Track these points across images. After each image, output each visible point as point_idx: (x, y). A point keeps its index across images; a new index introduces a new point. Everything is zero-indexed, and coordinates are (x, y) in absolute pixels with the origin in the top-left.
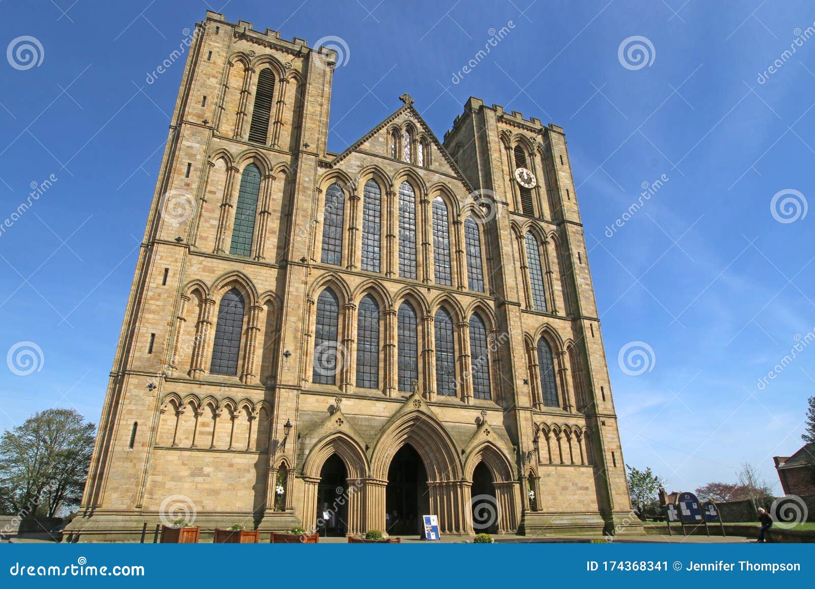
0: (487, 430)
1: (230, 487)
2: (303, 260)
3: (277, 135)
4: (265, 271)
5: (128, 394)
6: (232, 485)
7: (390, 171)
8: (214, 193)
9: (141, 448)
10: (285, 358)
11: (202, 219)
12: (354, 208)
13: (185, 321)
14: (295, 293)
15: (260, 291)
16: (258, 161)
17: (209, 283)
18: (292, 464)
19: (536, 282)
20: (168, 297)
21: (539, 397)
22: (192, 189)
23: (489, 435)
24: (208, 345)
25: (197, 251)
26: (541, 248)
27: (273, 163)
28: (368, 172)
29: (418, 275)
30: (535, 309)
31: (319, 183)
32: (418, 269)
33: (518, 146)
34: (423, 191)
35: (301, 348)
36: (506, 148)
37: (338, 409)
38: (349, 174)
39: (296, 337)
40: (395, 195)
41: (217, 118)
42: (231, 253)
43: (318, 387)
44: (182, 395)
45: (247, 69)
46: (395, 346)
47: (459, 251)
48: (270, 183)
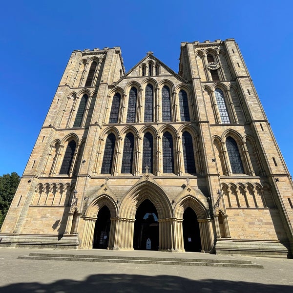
0: (189, 188)
2: (96, 123)
7: (140, 82)
8: (69, 107)
9: (21, 206)
12: (123, 99)
14: (91, 136)
15: (80, 139)
17: (61, 139)
18: (79, 210)
19: (223, 111)
20: (43, 146)
21: (227, 168)
22: (58, 107)
23: (191, 191)
24: (59, 163)
25: (59, 129)
26: (225, 94)
27: (91, 92)
28: (130, 84)
29: (153, 120)
30: (223, 123)
31: (109, 94)
32: (153, 117)
33: (209, 55)
34: (156, 85)
35: (90, 158)
36: (201, 57)
37: (105, 183)
38: (122, 87)
39: (89, 154)
40: (142, 90)
41: (73, 82)
42: (73, 127)
43: (102, 175)
44: (44, 184)
45: (86, 64)
46: (140, 152)
47: (175, 105)
48: (90, 99)
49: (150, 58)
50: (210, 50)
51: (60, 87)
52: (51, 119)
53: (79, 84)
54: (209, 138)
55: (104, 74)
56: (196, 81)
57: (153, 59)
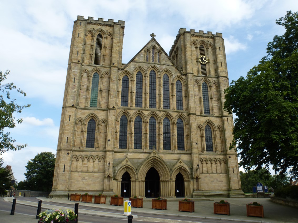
2: (114, 107)
3: (104, 60)
4: (102, 112)
5: (62, 156)
6: (94, 182)
7: (145, 68)
8: (83, 86)
9: (67, 172)
10: (108, 142)
11: (80, 96)
12: (132, 84)
13: (77, 131)
14: (111, 119)
15: (100, 119)
16: (98, 72)
17: (84, 118)
18: (112, 175)
19: (206, 103)
20: (71, 125)
21: (203, 148)
22: (76, 87)
23: (181, 163)
24: (85, 139)
25: (79, 107)
26: (209, 88)
27: (103, 72)
28: (137, 69)
29: (156, 106)
30: (205, 114)
31: (119, 77)
32: (157, 104)
33: (201, 45)
34: (158, 74)
35: (113, 138)
36: (195, 48)
37: (126, 157)
38: (130, 72)
39: (112, 134)
40: (147, 77)
41: (83, 58)
42: (90, 107)
43: (121, 150)
44: (78, 155)
45: (92, 36)
46: (147, 134)
47: (173, 95)
48: (102, 79)
49: (153, 42)
50: (203, 42)
51: (73, 64)
52: (73, 99)
53: (89, 60)
54: (195, 127)
55: (114, 55)
56: (190, 76)
57: (156, 44)
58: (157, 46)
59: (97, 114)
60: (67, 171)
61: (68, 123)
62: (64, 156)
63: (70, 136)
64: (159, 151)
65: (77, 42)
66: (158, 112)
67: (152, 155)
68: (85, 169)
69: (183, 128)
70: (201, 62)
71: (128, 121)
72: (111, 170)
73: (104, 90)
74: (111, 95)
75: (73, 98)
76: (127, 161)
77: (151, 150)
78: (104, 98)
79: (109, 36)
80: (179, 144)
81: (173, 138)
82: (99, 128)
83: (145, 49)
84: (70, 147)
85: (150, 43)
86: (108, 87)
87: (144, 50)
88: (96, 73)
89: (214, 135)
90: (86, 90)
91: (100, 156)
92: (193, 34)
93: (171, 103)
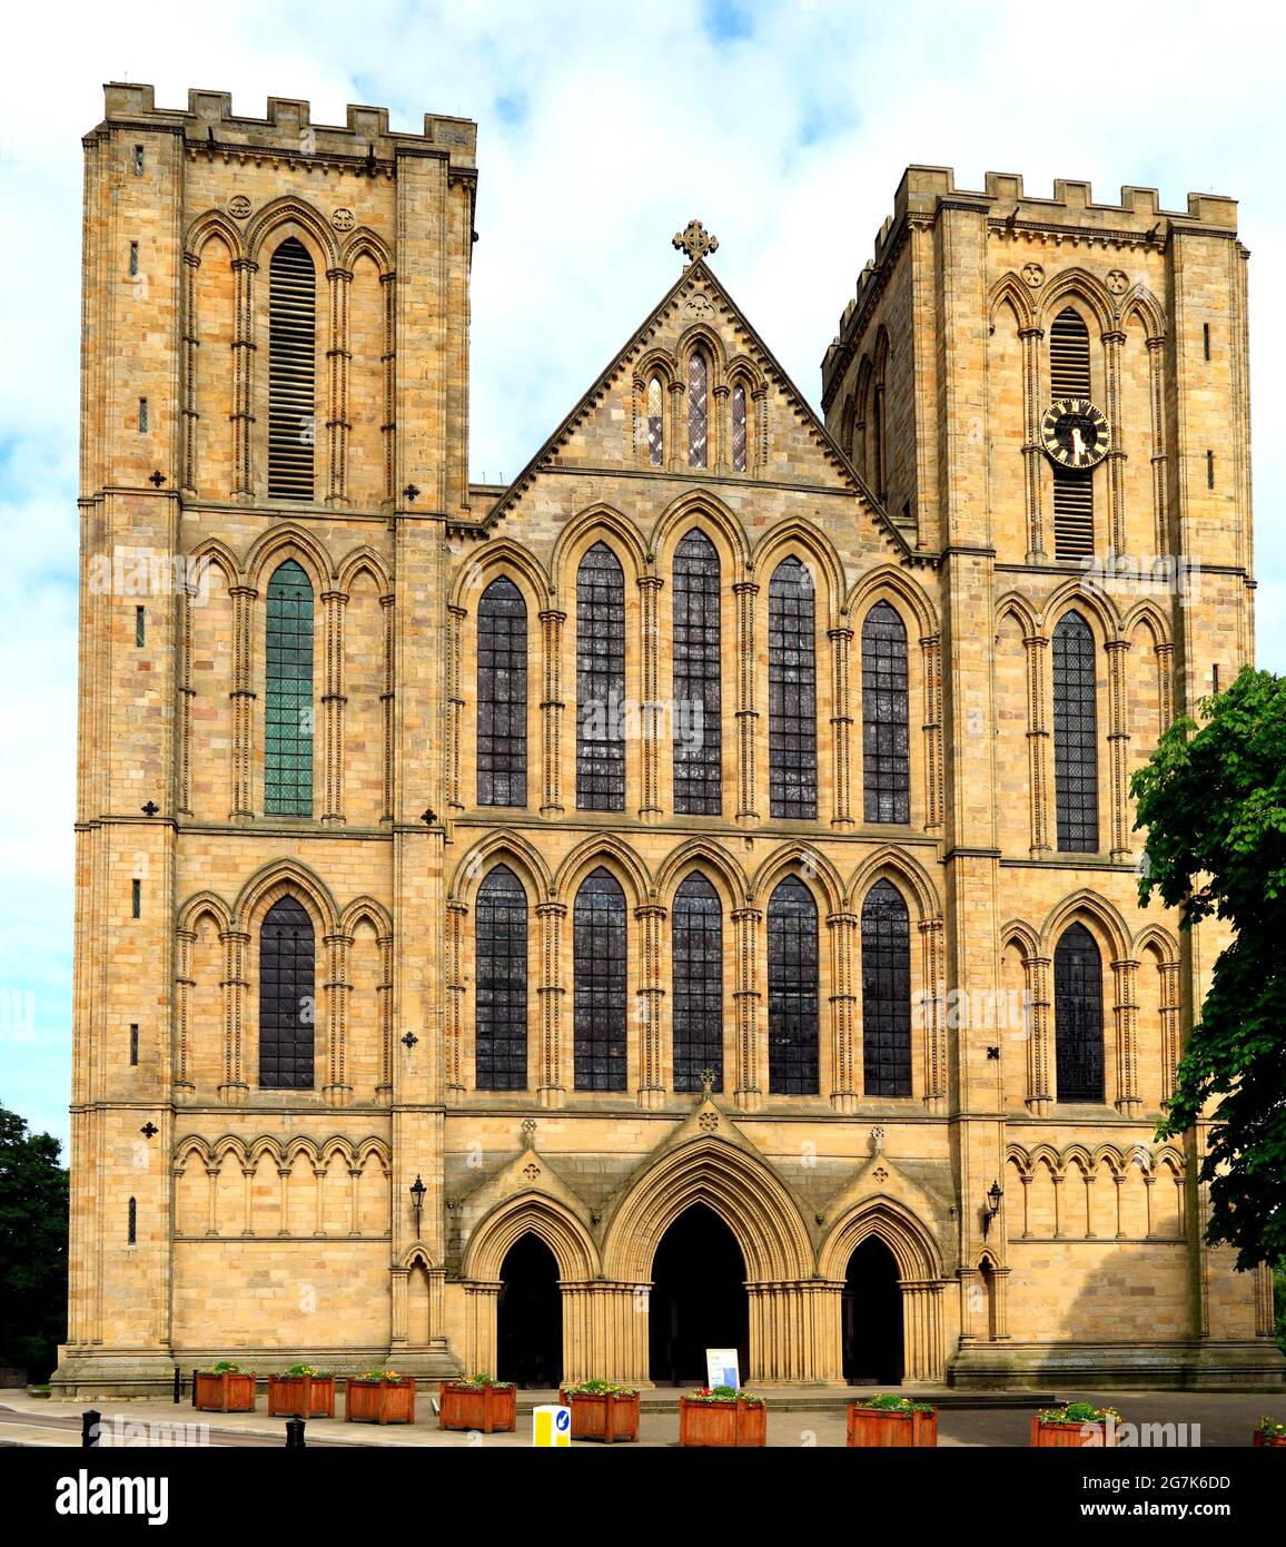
0: (882, 1170)
1: (325, 1304)
2: (429, 816)
3: (338, 466)
4: (346, 851)
5: (109, 1147)
6: (326, 1299)
7: (643, 515)
8: (208, 665)
9: (151, 1244)
10: (404, 1046)
11: (193, 740)
12: (552, 643)
13: (193, 984)
14: (414, 901)
15: (342, 901)
16: (299, 553)
17: (230, 897)
18: (437, 1257)
19: (1074, 770)
20: (151, 943)
21: (1039, 1082)
22: (155, 676)
23: (886, 1180)
24: (248, 1032)
25: (194, 822)
26: (1102, 660)
27: (337, 558)
28: (584, 527)
29: (724, 802)
30: (1060, 850)
31: (456, 591)
32: (725, 785)
33: (1069, 312)
34: (738, 558)
35: (439, 1024)
36: (1021, 334)
37: (526, 1143)
38: (532, 549)
39: (424, 1002)
40: (659, 583)
41: (184, 450)
42: (267, 813)
43: (488, 1098)
44: (211, 1137)
45: (236, 265)
46: (663, 993)
47: (839, 721)
48: (335, 613)
49: (700, 301)
50: (1079, 284)
51: (120, 499)
52: (145, 766)
53: (227, 466)
54: (987, 943)
55: (411, 422)
56: (970, 570)
57: (723, 318)
58: (728, 333)
59: (316, 868)
60: (152, 1238)
61: (129, 932)
62: (120, 1142)
63: (151, 1017)
64: (742, 1102)
65: (130, 318)
66: (734, 846)
67: (694, 1129)
68: (267, 1224)
69: (907, 950)
70: (1057, 452)
71: (531, 911)
72: (432, 1224)
73: (355, 689)
74: (409, 728)
75: (141, 757)
76: (532, 1170)
77: (685, 1097)
78: (360, 747)
79: (364, 258)
80: (875, 1055)
81: (834, 1019)
82: (338, 957)
83: (636, 358)
84: (156, 1089)
85: (676, 306)
86: (379, 669)
87: (630, 368)
88: (290, 565)
89: (1117, 996)
90: (226, 695)
91: (356, 1140)
92: (1005, 215)
93: (828, 774)
